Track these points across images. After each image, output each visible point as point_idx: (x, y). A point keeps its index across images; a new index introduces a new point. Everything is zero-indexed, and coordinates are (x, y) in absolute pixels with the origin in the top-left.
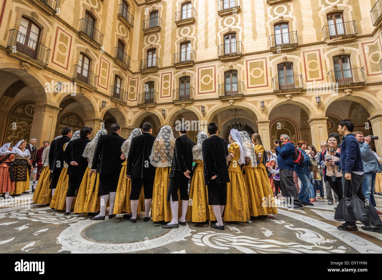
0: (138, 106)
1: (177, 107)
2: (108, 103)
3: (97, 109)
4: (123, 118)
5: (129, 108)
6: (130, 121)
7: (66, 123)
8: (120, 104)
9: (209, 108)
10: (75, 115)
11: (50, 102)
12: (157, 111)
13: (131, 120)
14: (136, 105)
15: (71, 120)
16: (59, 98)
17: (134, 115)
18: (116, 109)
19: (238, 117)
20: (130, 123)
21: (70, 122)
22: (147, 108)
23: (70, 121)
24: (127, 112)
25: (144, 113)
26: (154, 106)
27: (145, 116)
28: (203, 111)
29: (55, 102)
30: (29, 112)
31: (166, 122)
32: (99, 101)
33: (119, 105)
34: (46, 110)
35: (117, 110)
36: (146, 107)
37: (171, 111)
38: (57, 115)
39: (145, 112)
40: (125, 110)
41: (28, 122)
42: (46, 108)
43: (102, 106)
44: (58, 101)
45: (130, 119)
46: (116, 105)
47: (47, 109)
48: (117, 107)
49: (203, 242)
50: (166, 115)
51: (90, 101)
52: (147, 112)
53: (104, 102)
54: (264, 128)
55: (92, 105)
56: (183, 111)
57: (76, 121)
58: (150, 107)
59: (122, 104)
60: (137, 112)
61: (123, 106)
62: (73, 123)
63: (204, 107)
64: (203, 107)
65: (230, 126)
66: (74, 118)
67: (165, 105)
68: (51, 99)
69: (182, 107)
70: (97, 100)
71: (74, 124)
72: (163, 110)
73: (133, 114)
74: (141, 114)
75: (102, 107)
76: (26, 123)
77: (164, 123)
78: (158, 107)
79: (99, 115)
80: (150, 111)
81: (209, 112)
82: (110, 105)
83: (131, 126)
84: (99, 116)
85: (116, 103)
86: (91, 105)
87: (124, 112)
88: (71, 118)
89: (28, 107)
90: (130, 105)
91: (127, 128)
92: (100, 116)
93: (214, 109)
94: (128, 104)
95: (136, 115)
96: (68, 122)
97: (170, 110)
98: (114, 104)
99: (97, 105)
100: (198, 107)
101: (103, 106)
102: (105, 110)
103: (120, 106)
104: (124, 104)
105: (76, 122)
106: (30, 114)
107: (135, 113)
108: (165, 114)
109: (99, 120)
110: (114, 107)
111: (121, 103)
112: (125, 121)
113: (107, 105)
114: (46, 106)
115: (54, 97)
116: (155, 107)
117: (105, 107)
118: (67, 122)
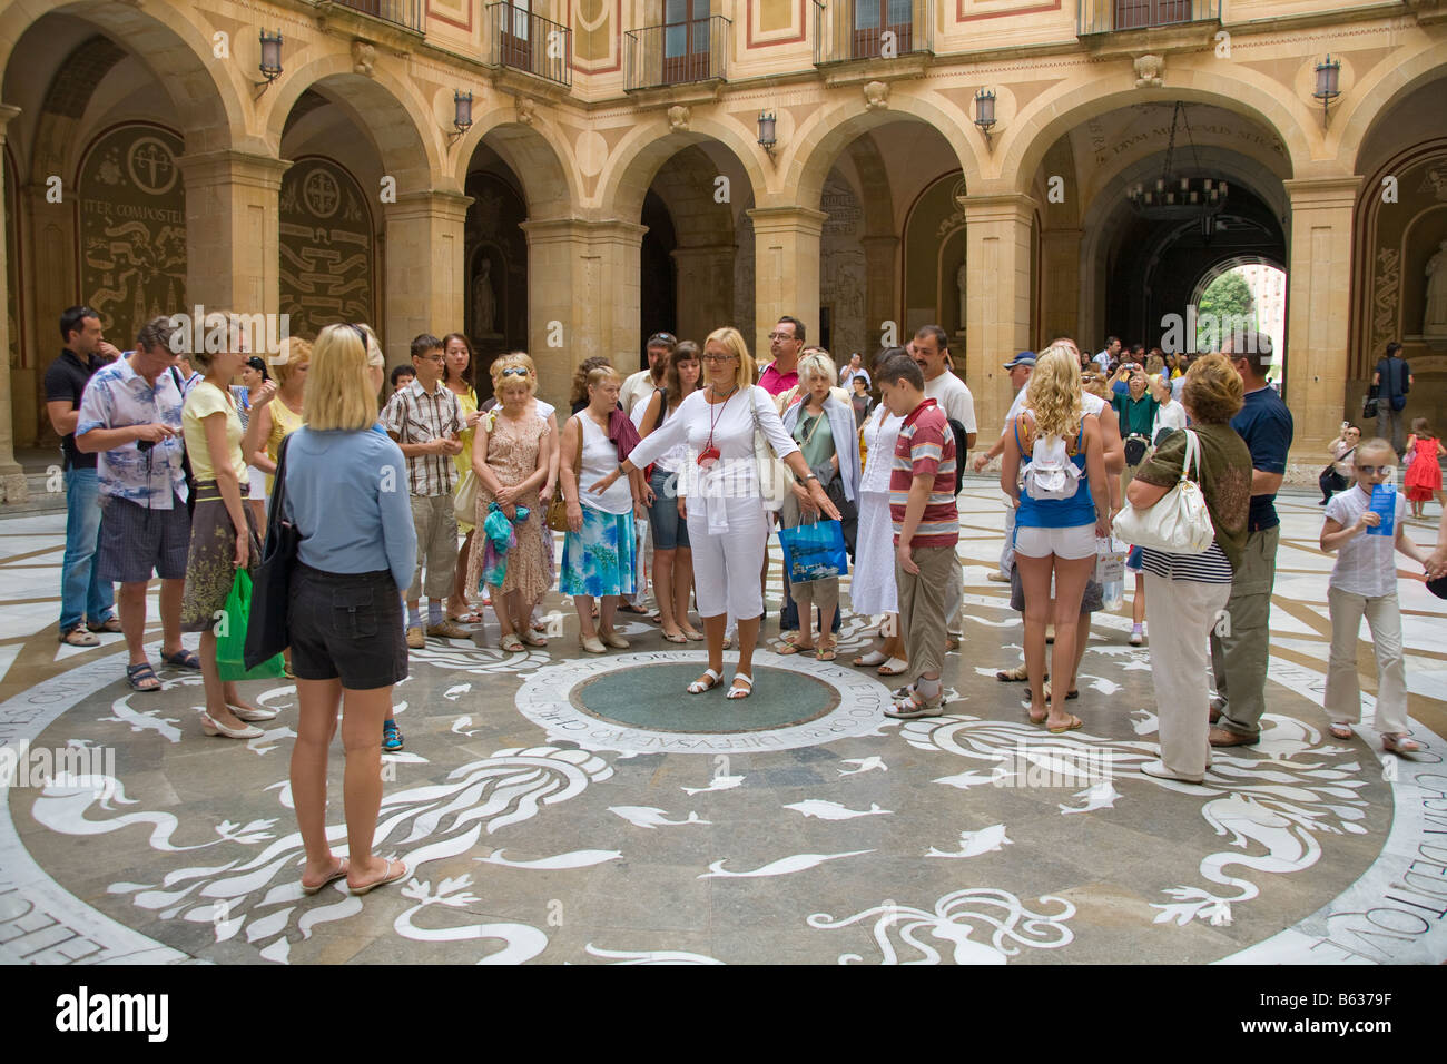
0: (633, 99)
1: (841, 103)
2: (481, 100)
3: (435, 140)
4: (557, 170)
5: (583, 113)
6: (592, 182)
7: (295, 210)
8: (537, 100)
9: (1021, 105)
10: (328, 167)
11: (243, 135)
12: (731, 126)
13: (594, 180)
14: (618, 92)
15: (313, 191)
16: (275, 110)
17: (611, 148)
18: (518, 125)
19: (1187, 141)
20: (591, 194)
21: (308, 204)
22: (678, 111)
23: (309, 196)
24: (571, 134)
25: (663, 139)
26: (710, 96)
27: (670, 151)
28: (986, 125)
29: (261, 136)
30: (144, 175)
31: (781, 186)
32: (438, 96)
33: (530, 104)
34: (233, 179)
35: (523, 132)
36: (672, 105)
37: (810, 123)
38: (275, 196)
39: (665, 131)
40: (560, 124)
41: (147, 222)
42: (233, 171)
43: (456, 123)
44: (270, 128)
45: (589, 173)
46: (520, 110)
47: (237, 171)
48: (524, 118)
49: (933, 742)
50: (779, 145)
51: (401, 106)
52: (678, 131)
53: (464, 100)
54: (1323, 218)
55: (412, 124)
56: (875, 121)
57: (332, 195)
58: (690, 105)
59: (549, 97)
60: (621, 132)
61: (550, 104)
62: (322, 206)
63: (992, 99)
64: (987, 100)
65: (1141, 197)
66: (322, 181)
67: (771, 90)
68: (243, 126)
69: (867, 98)
70: (429, 90)
71: (326, 211)
72: (762, 122)
73: (602, 142)
74: (647, 142)
75: (454, 129)
76: (143, 228)
77: (770, 192)
78: (737, 103)
79: (449, 170)
80: (692, 127)
81: (1020, 124)
82: (489, 111)
83: (594, 212)
84: (444, 174)
85: (517, 96)
86: (406, 122)
87: (560, 133)
88: (309, 185)
89: (136, 154)
90: (589, 97)
91: (580, 225)
92: (452, 175)
93: (1047, 109)
94: (576, 93)
95: (621, 148)
96: (303, 205)
97: (800, 115)
98: (510, 102)
99: (433, 120)
100: (959, 96)
101: (461, 123)
102: (469, 141)
103: (540, 111)
104: (557, 96)
105: (334, 201)
106: (149, 185)
107: (613, 136)
108: (773, 142)
109: (447, 195)
110: (511, 118)
111: (541, 94)
112: (566, 187)
113: (478, 113)
114: (229, 158)
115: (255, 107)
116: (718, 101)
117: (470, 123)
118: (299, 208)
